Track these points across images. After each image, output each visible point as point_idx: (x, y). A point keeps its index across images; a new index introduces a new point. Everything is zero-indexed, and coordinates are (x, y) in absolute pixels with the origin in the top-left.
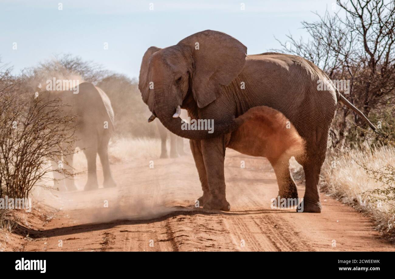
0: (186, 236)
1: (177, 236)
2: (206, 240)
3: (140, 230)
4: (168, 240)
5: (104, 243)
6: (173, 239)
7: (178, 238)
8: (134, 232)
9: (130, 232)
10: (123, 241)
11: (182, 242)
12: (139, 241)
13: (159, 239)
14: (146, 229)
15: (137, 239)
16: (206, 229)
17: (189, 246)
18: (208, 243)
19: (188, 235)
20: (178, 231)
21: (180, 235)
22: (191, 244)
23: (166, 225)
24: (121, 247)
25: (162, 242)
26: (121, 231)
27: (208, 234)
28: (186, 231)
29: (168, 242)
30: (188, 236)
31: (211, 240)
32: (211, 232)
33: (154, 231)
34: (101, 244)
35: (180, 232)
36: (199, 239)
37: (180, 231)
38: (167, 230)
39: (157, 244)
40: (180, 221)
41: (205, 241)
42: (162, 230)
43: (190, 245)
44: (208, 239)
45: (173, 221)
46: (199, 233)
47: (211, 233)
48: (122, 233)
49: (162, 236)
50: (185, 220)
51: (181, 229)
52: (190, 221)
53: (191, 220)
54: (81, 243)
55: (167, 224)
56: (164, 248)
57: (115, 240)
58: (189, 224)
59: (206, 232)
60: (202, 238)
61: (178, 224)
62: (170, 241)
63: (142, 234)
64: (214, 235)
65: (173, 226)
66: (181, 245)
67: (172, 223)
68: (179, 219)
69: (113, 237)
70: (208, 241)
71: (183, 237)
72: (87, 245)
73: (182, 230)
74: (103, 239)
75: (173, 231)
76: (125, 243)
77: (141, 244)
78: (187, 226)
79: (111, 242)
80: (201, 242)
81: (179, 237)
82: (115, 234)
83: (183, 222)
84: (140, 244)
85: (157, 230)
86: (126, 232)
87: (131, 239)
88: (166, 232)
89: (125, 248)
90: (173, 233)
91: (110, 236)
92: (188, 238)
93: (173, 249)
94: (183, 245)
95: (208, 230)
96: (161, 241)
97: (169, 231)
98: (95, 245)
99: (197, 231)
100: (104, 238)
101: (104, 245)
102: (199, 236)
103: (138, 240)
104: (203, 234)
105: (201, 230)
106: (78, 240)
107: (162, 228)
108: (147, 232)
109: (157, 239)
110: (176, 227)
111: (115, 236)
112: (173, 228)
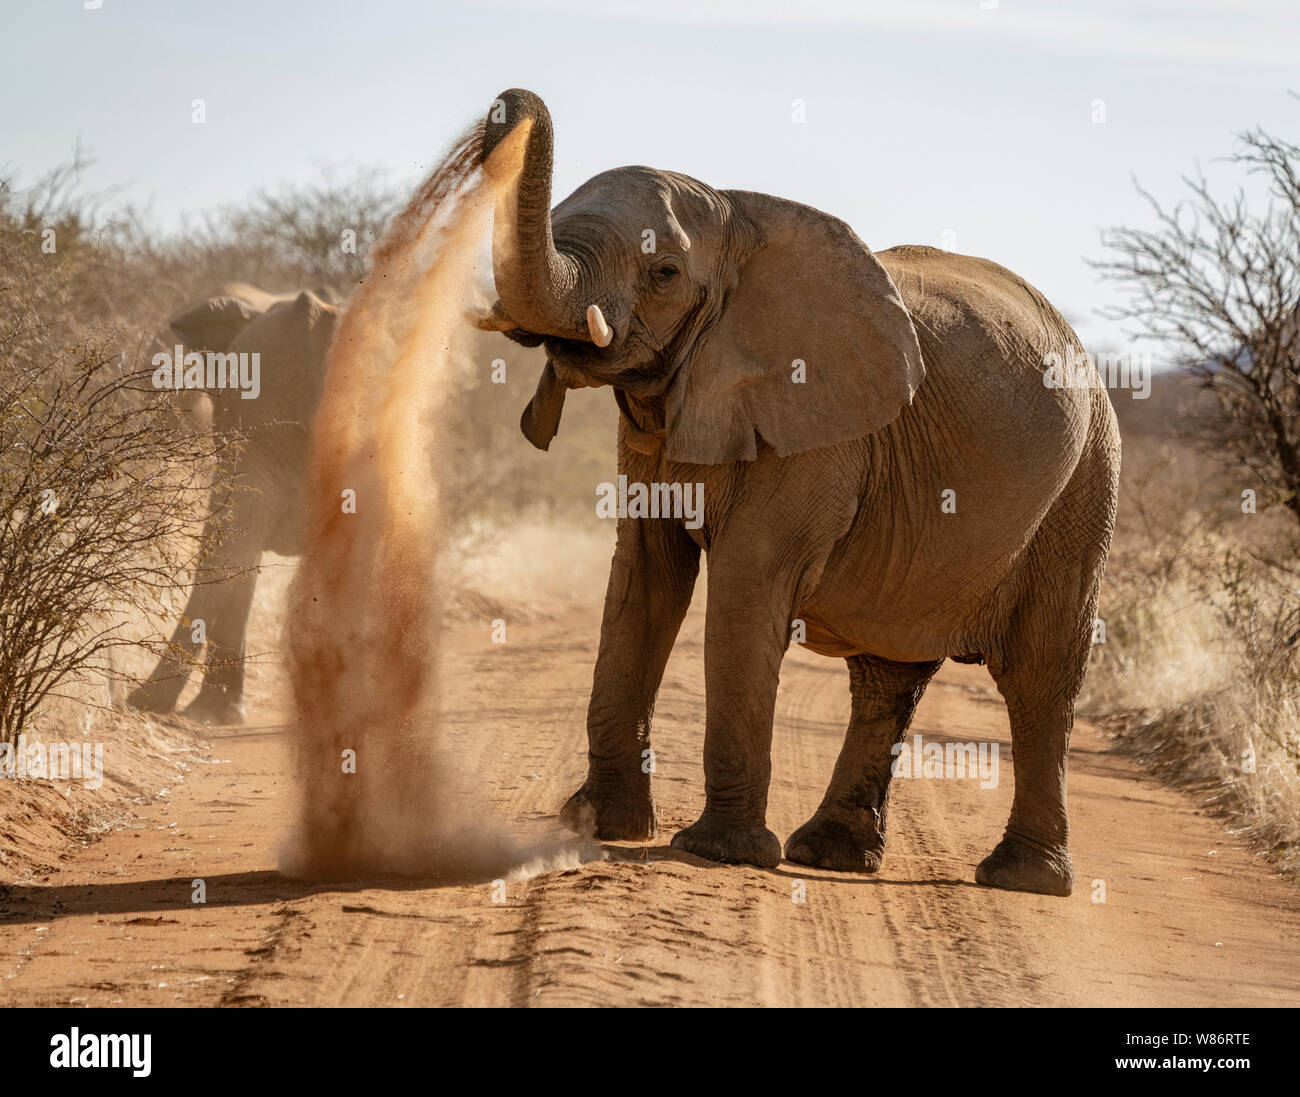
0: (581, 952)
1: (547, 948)
2: (654, 977)
3: (422, 913)
4: (507, 963)
5: (259, 952)
6: (529, 958)
7: (547, 956)
8: (396, 916)
9: (381, 913)
10: (334, 948)
11: (553, 978)
12: (398, 956)
13: (479, 954)
14: (448, 908)
15: (394, 947)
16: (673, 930)
17: (572, 995)
18: (658, 988)
19: (588, 949)
20: (559, 931)
21: (558, 947)
22: (585, 988)
23: (528, 900)
24: (317, 974)
25: (485, 969)
26: (347, 909)
27: (675, 951)
28: (592, 931)
29: (503, 971)
30: (588, 955)
31: (677, 977)
32: (689, 945)
33: (474, 919)
34: (249, 952)
35: (567, 935)
36: (629, 969)
37: (567, 929)
38: (525, 922)
39: (460, 975)
40: (586, 888)
41: (651, 981)
42: (506, 919)
43: (580, 990)
44: (663, 971)
45: (561, 885)
46: (640, 944)
47: (685, 949)
48: (348, 917)
49: (494, 941)
50: (606, 885)
51: (574, 922)
52: (625, 892)
53: (629, 889)
54: (175, 941)
55: (536, 895)
56: (481, 992)
57: (305, 944)
58: (615, 906)
59: (667, 941)
60: (641, 966)
61: (574, 900)
62: (513, 968)
63: (424, 930)
64: (695, 959)
65: (552, 908)
66: (545, 988)
67: (552, 893)
68: (585, 879)
69: (303, 929)
70: (661, 980)
71: (569, 955)
72: (195, 951)
73: (577, 928)
74: (264, 934)
75: (542, 929)
76: (338, 958)
77: (400, 970)
78: (604, 913)
79: (288, 950)
80: (631, 981)
81: (553, 956)
82: (314, 918)
83: (597, 892)
84: (395, 969)
85: (487, 918)
86: (365, 916)
87: (371, 943)
88: (515, 928)
89: (330, 977)
90: (539, 937)
91: (295, 925)
92: (583, 961)
93: (512, 1001)
94: (551, 988)
95: (680, 938)
96: (482, 963)
97: (528, 928)
98: (224, 954)
99: (634, 936)
100: (271, 929)
101: (256, 958)
102: (632, 960)
103: (396, 949)
104: (654, 950)
105: (653, 932)
106: (170, 926)
107: (510, 910)
108: (447, 920)
109: (471, 952)
110: (561, 913)
111: (314, 927)
112: (548, 916)
